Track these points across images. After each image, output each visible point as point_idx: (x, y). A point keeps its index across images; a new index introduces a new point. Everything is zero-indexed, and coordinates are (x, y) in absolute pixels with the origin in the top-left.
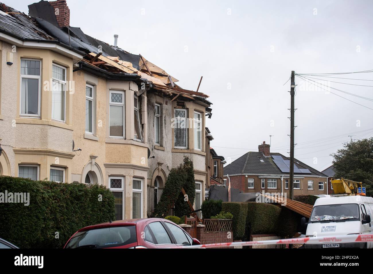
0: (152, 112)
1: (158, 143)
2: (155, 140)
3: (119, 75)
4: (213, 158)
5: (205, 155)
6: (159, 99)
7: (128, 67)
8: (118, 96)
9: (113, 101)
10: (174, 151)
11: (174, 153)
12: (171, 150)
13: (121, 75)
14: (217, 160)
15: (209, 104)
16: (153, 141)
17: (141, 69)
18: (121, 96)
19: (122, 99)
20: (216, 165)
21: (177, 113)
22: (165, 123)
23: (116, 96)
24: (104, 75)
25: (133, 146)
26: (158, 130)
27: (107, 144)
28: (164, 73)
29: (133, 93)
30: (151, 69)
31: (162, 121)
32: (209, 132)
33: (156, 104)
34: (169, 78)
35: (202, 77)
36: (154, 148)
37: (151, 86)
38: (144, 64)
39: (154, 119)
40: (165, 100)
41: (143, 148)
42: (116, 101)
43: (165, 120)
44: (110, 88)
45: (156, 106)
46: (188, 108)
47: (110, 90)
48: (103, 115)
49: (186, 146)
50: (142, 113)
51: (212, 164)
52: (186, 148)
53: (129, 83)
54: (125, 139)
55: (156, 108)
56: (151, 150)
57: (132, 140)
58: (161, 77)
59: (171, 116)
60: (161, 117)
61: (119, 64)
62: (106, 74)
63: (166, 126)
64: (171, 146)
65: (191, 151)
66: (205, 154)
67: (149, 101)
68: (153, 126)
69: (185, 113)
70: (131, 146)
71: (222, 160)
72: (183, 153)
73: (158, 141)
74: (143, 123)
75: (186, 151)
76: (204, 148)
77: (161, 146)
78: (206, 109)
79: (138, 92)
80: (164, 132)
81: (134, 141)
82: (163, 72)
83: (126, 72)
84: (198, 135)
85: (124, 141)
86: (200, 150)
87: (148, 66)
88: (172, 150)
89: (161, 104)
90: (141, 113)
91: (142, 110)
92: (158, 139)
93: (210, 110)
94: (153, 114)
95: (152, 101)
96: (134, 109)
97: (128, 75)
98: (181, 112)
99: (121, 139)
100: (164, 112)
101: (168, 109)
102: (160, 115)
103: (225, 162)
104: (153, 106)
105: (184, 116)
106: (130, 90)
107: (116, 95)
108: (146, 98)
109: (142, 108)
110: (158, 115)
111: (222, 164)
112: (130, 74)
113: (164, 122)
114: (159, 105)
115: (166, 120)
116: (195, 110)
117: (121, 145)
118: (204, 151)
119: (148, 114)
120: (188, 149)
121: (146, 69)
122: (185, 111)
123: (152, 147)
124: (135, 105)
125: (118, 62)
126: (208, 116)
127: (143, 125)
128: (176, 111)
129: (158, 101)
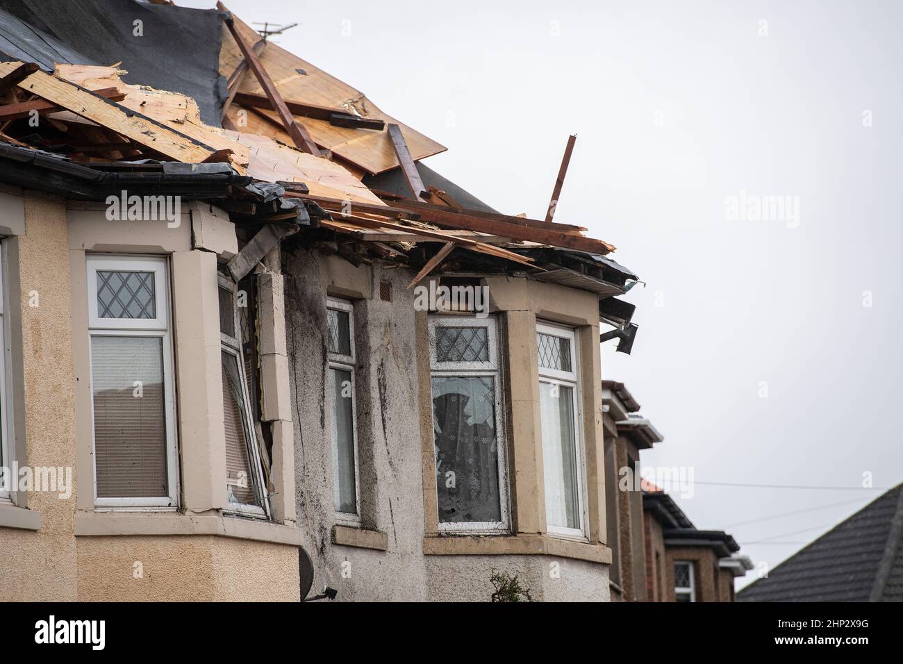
0: (311, 347)
1: (349, 508)
2: (332, 495)
3: (132, 174)
4: (668, 547)
5: (609, 560)
6: (344, 274)
7: (177, 122)
8: (134, 283)
9: (105, 312)
10: (437, 546)
11: (439, 561)
12: (420, 546)
13: (141, 174)
14: (693, 555)
15: (619, 278)
16: (324, 502)
17: (232, 95)
18: (149, 282)
19: (153, 297)
20: (686, 584)
21: (445, 342)
22: (383, 402)
23: (125, 283)
24: (57, 182)
25: (223, 544)
26: (344, 440)
27: (83, 543)
28: (359, 105)
29: (210, 262)
30: (288, 88)
31: (367, 391)
32: (633, 407)
33: (331, 303)
34: (389, 138)
35: (572, 140)
36: (328, 543)
37: (304, 216)
38: (248, 65)
39: (323, 384)
40: (378, 273)
41: (275, 550)
42: (125, 313)
43: (382, 385)
44: (89, 246)
45: (333, 309)
46: (502, 309)
47: (88, 253)
48: (56, 388)
49: (504, 515)
50: (264, 365)
51: (664, 580)
52: (502, 526)
53: (191, 213)
54: (181, 509)
55: (332, 320)
56: (312, 553)
57: (217, 510)
58: (345, 132)
59: (414, 359)
60: (361, 367)
61: (130, 114)
62: (68, 176)
63: (389, 413)
64: (421, 522)
65: (527, 543)
66: (605, 555)
67: (295, 288)
68: (322, 419)
69: (486, 337)
70: (213, 546)
71: (720, 554)
72: (485, 560)
73: (348, 501)
74: (267, 417)
75: (503, 545)
76: (597, 520)
77: (368, 525)
78: (601, 302)
79: (239, 259)
80: (379, 449)
81: (226, 519)
82: (354, 103)
83: (173, 159)
84: (564, 453)
85: (174, 523)
86: (576, 534)
87: (269, 68)
88: (424, 545)
89: (355, 300)
90: (255, 363)
91: (263, 348)
92: (348, 490)
93: (628, 310)
94: (318, 357)
95: (310, 290)
96: (219, 347)
97: (181, 171)
98: (467, 334)
99: (155, 511)
100: (375, 340)
101: (393, 321)
102: (353, 360)
103: (747, 565)
104: (317, 316)
105: (482, 355)
106: (193, 248)
107: (121, 278)
108: (278, 281)
109: (262, 334)
110: (345, 359)
111: (728, 576)
112: (194, 167)
113: (375, 394)
114: (346, 307)
115: (388, 382)
116: (543, 318)
117: (160, 545)
118: (603, 536)
119: (292, 357)
120: (513, 531)
121: (260, 91)
122: (486, 328)
123: (318, 538)
124: (226, 328)
125: (122, 97)
126: (617, 340)
127: (267, 429)
128: (441, 330)
129: (343, 284)
